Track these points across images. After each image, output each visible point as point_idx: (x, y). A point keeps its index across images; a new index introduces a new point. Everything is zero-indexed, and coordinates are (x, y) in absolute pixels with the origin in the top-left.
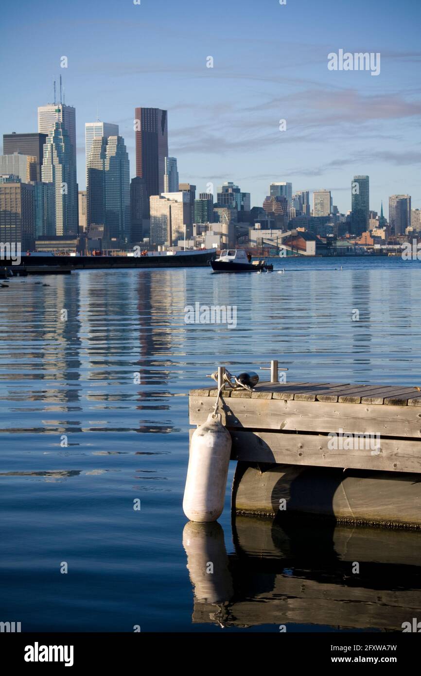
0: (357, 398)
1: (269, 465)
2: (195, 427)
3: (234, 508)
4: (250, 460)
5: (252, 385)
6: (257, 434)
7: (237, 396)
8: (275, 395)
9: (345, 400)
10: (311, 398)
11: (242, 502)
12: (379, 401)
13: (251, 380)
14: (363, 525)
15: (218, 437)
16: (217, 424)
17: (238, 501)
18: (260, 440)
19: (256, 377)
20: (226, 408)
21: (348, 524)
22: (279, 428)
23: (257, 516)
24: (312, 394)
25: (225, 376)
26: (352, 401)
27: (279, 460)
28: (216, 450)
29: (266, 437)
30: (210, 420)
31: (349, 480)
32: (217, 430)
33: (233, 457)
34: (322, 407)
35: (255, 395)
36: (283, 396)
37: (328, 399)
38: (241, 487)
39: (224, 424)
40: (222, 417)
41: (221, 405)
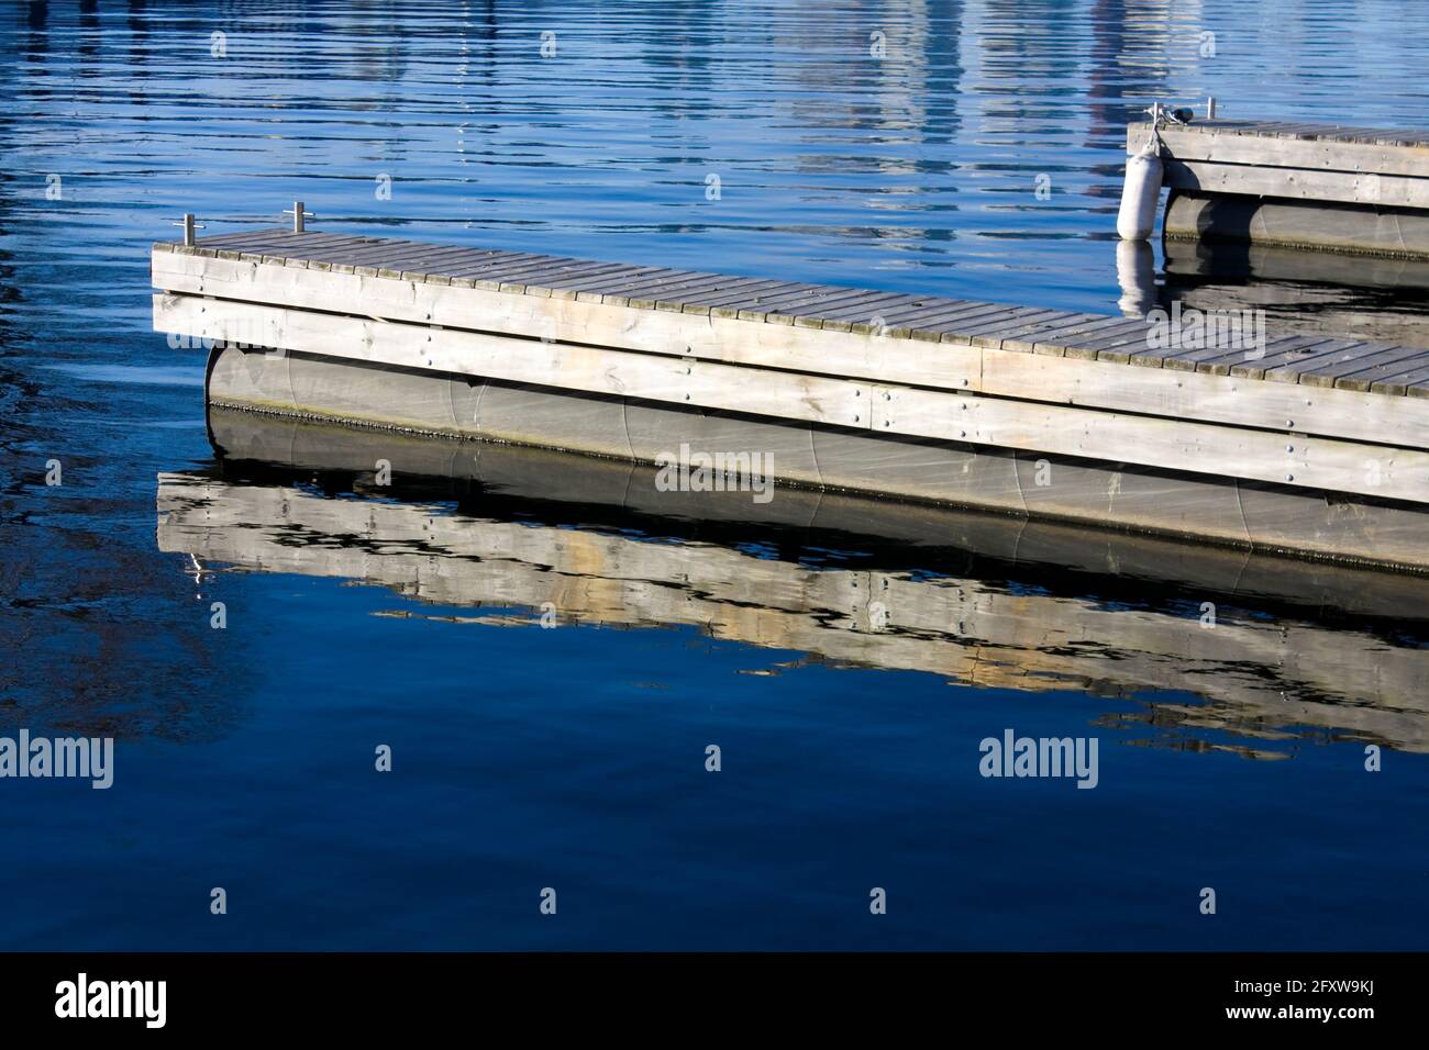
0: (1275, 133)
1: (1197, 194)
2: (1131, 156)
3: (1164, 231)
4: (1182, 187)
5: (1185, 120)
6: (1186, 164)
7: (1171, 129)
8: (1204, 129)
9: (1264, 135)
10: (1235, 132)
11: (1172, 226)
12: (1294, 136)
13: (1184, 115)
14: (1276, 245)
15: (1151, 166)
16: (1152, 154)
17: (1168, 226)
18: (1188, 170)
19: (1190, 112)
20: (1160, 140)
21: (1262, 245)
22: (1205, 159)
23: (1184, 238)
24: (1237, 129)
25: (1161, 111)
26: (1270, 135)
27: (1204, 187)
28: (1149, 177)
29: (1193, 167)
30: (1145, 150)
31: (1266, 207)
32: (1152, 159)
33: (1164, 184)
34: (1245, 140)
35: (1186, 128)
36: (1211, 130)
37: (1250, 133)
38: (1172, 212)
39: (1158, 154)
40: (1156, 148)
41: (1156, 138)
